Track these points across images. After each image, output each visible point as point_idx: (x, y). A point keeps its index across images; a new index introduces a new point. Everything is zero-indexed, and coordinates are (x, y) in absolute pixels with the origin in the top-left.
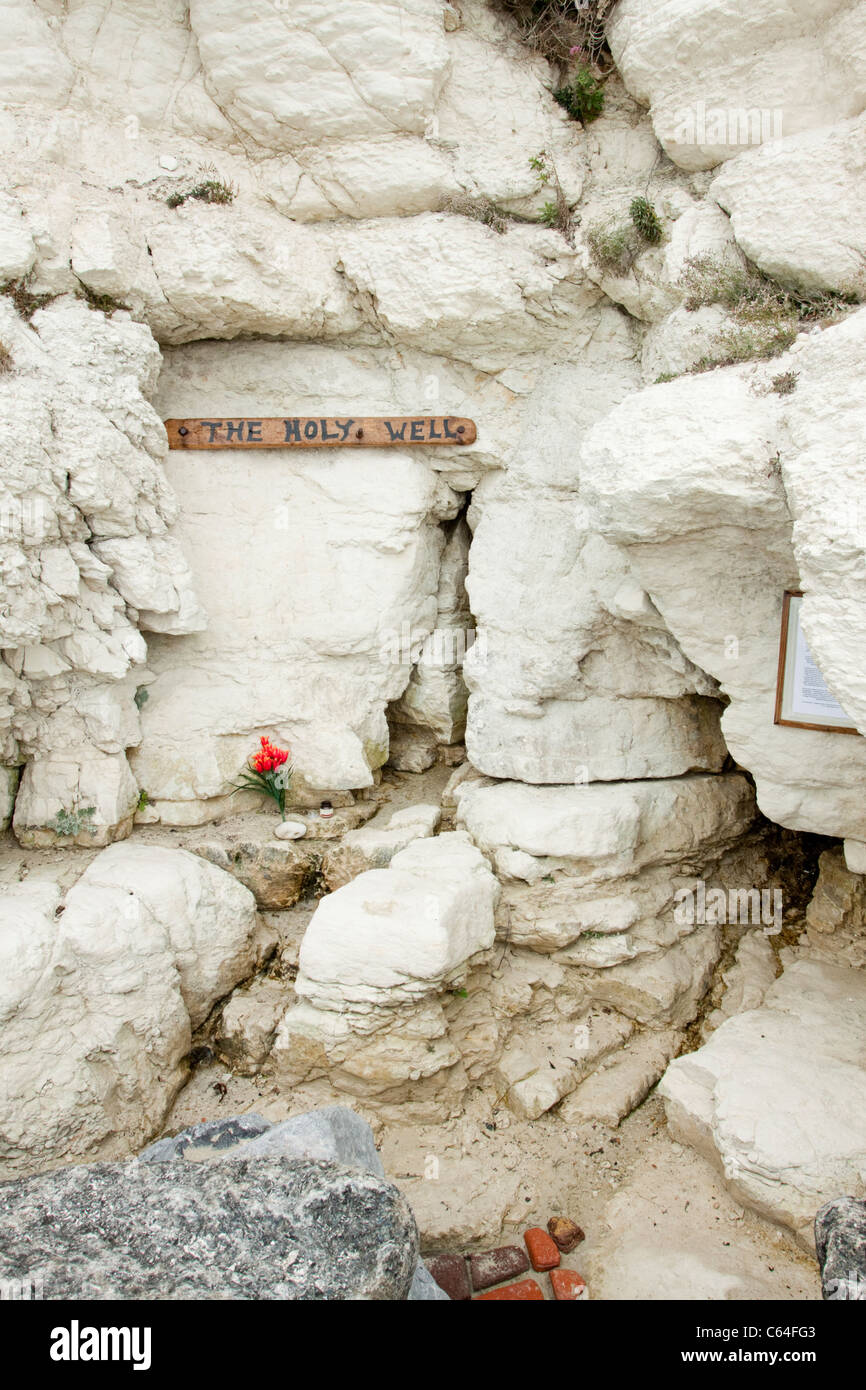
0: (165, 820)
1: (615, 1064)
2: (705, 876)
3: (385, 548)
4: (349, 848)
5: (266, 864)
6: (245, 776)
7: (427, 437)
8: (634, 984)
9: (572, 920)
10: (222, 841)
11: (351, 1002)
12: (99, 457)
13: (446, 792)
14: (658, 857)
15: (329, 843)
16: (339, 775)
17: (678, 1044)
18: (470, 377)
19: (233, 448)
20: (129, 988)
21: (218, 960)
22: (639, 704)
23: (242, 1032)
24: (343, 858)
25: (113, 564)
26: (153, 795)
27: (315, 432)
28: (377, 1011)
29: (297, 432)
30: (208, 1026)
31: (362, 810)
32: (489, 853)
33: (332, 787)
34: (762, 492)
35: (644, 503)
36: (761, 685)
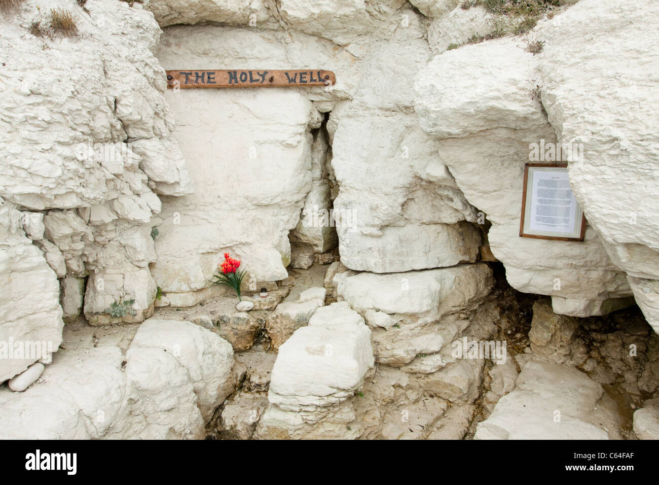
0: (173, 304)
1: (442, 426)
2: (471, 319)
3: (287, 144)
4: (281, 315)
5: (235, 326)
6: (217, 276)
7: (309, 81)
8: (447, 381)
9: (411, 348)
10: (207, 314)
11: (303, 405)
12: (133, 89)
13: (327, 280)
14: (449, 310)
15: (266, 312)
16: (270, 273)
17: (472, 412)
18: (330, 47)
19: (198, 88)
20: (171, 407)
21: (216, 385)
22: (433, 227)
23: (235, 426)
24: (278, 320)
25: (142, 154)
26: (165, 290)
27: (246, 78)
28: (319, 409)
29: (235, 78)
30: (212, 423)
31: (282, 292)
32: (362, 313)
33: (266, 280)
34: (529, 108)
35: (459, 115)
36: (511, 216)
